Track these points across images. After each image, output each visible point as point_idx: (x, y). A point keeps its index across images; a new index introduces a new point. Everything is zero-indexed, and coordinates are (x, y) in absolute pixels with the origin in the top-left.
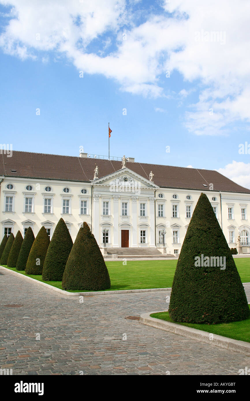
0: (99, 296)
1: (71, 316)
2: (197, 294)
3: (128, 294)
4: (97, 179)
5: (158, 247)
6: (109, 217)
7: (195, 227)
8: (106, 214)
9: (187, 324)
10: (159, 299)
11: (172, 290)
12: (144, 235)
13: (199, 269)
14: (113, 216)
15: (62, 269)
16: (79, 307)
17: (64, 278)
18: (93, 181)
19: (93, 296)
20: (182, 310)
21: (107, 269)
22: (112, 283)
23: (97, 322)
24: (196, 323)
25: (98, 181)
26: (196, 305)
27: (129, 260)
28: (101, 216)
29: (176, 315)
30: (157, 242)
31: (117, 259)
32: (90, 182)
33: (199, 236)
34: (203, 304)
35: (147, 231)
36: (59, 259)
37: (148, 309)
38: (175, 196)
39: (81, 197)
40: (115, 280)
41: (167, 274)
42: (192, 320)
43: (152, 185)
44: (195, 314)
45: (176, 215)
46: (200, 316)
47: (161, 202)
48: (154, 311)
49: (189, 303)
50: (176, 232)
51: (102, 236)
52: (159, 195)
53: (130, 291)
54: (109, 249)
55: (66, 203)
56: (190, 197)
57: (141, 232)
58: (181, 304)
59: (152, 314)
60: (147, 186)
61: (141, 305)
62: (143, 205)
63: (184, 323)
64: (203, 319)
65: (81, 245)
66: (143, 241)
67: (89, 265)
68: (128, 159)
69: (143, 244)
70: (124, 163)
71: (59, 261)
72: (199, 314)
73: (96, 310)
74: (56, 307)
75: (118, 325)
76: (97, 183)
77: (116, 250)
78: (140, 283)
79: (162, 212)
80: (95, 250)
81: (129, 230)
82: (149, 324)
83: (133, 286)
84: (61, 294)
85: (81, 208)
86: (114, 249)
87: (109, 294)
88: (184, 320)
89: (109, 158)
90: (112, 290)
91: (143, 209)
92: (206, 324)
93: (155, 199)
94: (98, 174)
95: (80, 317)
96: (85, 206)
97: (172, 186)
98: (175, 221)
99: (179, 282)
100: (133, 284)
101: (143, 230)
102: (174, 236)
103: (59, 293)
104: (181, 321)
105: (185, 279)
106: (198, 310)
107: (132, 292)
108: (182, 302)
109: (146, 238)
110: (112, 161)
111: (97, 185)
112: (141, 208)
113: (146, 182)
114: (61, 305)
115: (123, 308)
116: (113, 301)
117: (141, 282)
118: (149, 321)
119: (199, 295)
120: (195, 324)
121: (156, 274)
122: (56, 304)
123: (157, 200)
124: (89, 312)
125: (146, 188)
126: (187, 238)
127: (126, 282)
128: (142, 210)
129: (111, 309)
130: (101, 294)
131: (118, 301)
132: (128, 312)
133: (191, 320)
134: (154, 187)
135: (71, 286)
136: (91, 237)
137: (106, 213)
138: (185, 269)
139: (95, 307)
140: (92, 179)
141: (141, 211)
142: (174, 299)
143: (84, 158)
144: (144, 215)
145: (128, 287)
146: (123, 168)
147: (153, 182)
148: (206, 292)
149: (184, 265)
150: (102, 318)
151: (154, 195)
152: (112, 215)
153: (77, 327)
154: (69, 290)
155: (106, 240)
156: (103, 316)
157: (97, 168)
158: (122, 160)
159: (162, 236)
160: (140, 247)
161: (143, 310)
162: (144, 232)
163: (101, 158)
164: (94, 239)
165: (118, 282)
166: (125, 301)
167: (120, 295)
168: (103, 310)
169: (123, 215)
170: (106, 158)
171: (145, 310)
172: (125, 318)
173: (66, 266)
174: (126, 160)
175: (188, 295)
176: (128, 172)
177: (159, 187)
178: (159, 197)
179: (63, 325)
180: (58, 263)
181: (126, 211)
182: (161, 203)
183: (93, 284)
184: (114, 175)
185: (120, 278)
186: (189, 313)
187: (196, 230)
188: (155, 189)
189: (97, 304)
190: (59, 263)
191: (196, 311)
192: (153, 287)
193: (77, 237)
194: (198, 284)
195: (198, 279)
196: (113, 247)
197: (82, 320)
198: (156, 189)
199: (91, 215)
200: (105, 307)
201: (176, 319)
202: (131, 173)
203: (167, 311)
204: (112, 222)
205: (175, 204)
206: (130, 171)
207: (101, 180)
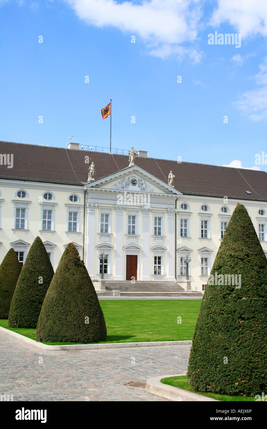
0: (89, 351)
1: (45, 379)
2: (228, 351)
3: (131, 348)
4: (92, 180)
5: (179, 280)
6: (109, 236)
7: (227, 253)
8: (104, 232)
9: (213, 395)
10: (176, 357)
11: (193, 344)
12: (159, 263)
13: (232, 314)
14: (115, 235)
15: (37, 311)
16: (58, 366)
17: (39, 324)
18: (86, 183)
19: (81, 351)
20: (206, 374)
21: (102, 312)
22: (109, 333)
23: (83, 390)
24: (227, 394)
25: (94, 184)
26: (227, 368)
27: (137, 299)
28: (98, 234)
29: (197, 381)
30: (178, 273)
31: (120, 297)
32: (83, 185)
33: (233, 265)
34: (237, 366)
35: (163, 257)
36: (33, 296)
37: (159, 371)
38: (205, 208)
39: (69, 207)
40: (114, 328)
41: (191, 320)
42: (221, 390)
43: (171, 191)
44: (225, 380)
45: (206, 235)
46: (232, 384)
47: (184, 215)
48: (167, 374)
49: (216, 364)
50: (206, 259)
51: (99, 264)
52: (182, 205)
53: (134, 344)
54: (108, 282)
55: (47, 215)
56: (226, 209)
57: (155, 258)
58: (204, 366)
59: (163, 379)
60: (164, 193)
61: (149, 364)
62: (158, 220)
63: (209, 394)
64: (236, 388)
65: (65, 277)
66: (157, 272)
67: (75, 305)
68: (138, 153)
69: (157, 276)
70: (132, 159)
71: (33, 299)
72: (232, 381)
73: (82, 372)
74: (26, 367)
75: (114, 395)
76: (92, 187)
77: (119, 284)
78: (150, 333)
79: (186, 230)
80: (86, 283)
81: (136, 256)
82: (158, 393)
83: (140, 337)
84: (34, 347)
85: (69, 223)
86: (116, 282)
87: (104, 348)
88: (209, 389)
89: (111, 150)
90: (108, 342)
91: (159, 225)
92: (242, 395)
93: (177, 211)
94: (94, 173)
95: (58, 382)
96: (75, 219)
97: (201, 193)
98: (204, 243)
99: (203, 333)
100: (139, 334)
101: (158, 255)
102: (202, 265)
103: (31, 345)
104: (204, 390)
105: (211, 328)
106: (229, 375)
107: (137, 346)
108: (206, 363)
109: (162, 268)
110: (115, 156)
111: (92, 190)
112: (156, 224)
113: (163, 186)
114: (33, 363)
115: (123, 369)
116: (109, 358)
117: (151, 331)
118: (158, 390)
119: (231, 353)
120: (225, 396)
121: (174, 320)
122: (25, 362)
123: (179, 213)
124: (73, 374)
125: (164, 196)
126: (215, 268)
127: (129, 331)
128: (157, 226)
129: (105, 371)
130: (92, 347)
131: (116, 359)
132: (130, 376)
133: (219, 389)
134: (175, 194)
135: (49, 336)
136: (79, 265)
137: (104, 230)
138: (211, 313)
139: (82, 367)
140: (86, 181)
141: (155, 228)
142: (195, 357)
143: (74, 151)
144: (159, 233)
145: (132, 339)
146: (130, 166)
147: (173, 187)
148: (241, 349)
149: (210, 308)
150: (90, 383)
151: (175, 206)
152: (113, 233)
153: (53, 396)
154: (46, 341)
155: (104, 270)
156: (92, 380)
157: (92, 165)
158: (130, 154)
159: (184, 265)
160: (153, 280)
161: (152, 372)
162: (159, 258)
163: (100, 150)
164: (84, 267)
165: (118, 331)
166: (126, 359)
167: (119, 349)
168: (92, 371)
169: (129, 233)
170: (107, 151)
171: (155, 373)
172: (125, 385)
173: (43, 307)
174: (135, 154)
175: (215, 352)
176: (137, 171)
177: (182, 194)
178: (182, 208)
179: (33, 393)
180: (31, 301)
181: (134, 227)
182: (184, 217)
183: (81, 333)
184: (117, 175)
185: (122, 325)
186: (216, 378)
187: (228, 257)
188: (176, 197)
189: (85, 362)
190: (33, 301)
191: (227, 376)
192: (168, 339)
193: (60, 264)
194: (230, 337)
195: (231, 329)
196: (114, 280)
197: (62, 386)
198: (178, 196)
199: (83, 233)
200: (96, 367)
201: (198, 388)
202: (141, 173)
203: (185, 375)
204: (113, 243)
205: (205, 219)
206: (141, 170)
207: (98, 182)
